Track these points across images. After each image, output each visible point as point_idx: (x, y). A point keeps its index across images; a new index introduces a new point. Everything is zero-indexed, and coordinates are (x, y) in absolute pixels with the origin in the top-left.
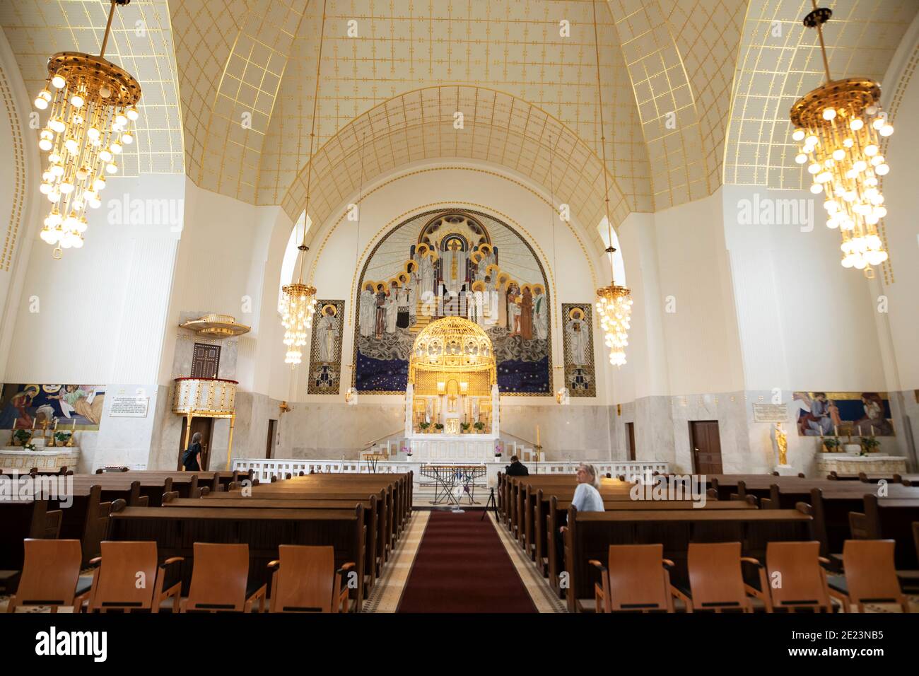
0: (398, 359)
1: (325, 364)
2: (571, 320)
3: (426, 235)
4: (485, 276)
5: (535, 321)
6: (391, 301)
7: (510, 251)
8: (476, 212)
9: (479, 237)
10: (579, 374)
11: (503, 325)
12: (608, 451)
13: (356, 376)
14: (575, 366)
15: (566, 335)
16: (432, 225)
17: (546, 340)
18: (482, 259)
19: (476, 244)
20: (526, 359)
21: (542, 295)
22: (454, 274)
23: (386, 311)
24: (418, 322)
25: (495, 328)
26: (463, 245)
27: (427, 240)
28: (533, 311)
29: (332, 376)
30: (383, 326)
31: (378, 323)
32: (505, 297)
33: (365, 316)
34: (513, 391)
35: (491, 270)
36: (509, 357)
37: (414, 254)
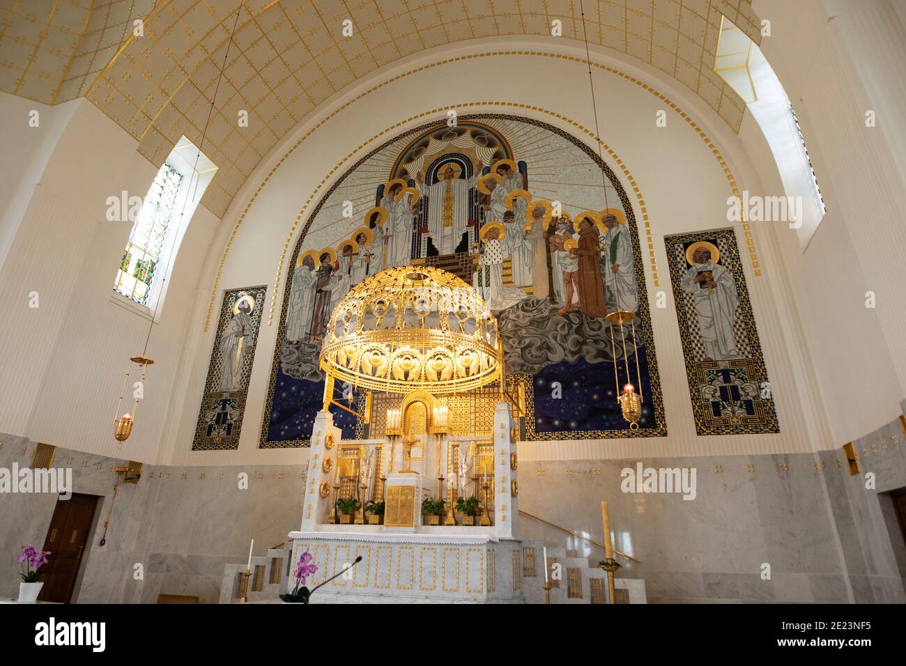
1: (225, 396)
2: (689, 266)
3: (403, 166)
4: (504, 211)
5: (609, 279)
6: (340, 278)
7: (550, 163)
8: (488, 116)
9: (493, 151)
10: (727, 380)
11: (542, 293)
12: (839, 579)
13: (271, 413)
14: (715, 363)
15: (683, 299)
16: (413, 149)
17: (638, 314)
18: (498, 185)
20: (596, 357)
21: (621, 228)
22: (448, 218)
23: (330, 297)
25: (526, 302)
26: (464, 170)
27: (405, 173)
28: (603, 261)
29: (233, 414)
30: (323, 320)
31: (315, 317)
32: (542, 243)
33: (297, 308)
34: (570, 430)
35: (515, 200)
36: (557, 357)
37: (382, 197)
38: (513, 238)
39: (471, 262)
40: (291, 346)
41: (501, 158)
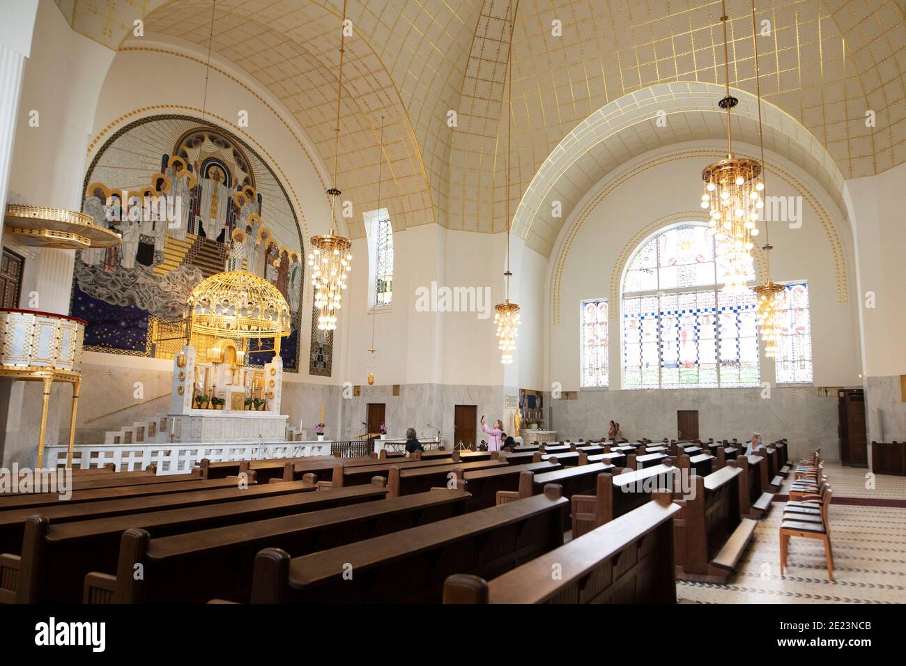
0: (136, 307)
3: (184, 147)
4: (247, 225)
5: (290, 290)
6: (131, 224)
8: (245, 144)
9: (245, 175)
10: (320, 352)
14: (319, 344)
16: (193, 137)
18: (245, 204)
19: (241, 182)
21: (298, 264)
22: (214, 212)
24: (166, 261)
26: (226, 179)
27: (185, 155)
28: (288, 280)
30: (116, 255)
32: (264, 256)
35: (253, 220)
37: (167, 167)
38: (250, 246)
40: (86, 268)
41: (249, 184)
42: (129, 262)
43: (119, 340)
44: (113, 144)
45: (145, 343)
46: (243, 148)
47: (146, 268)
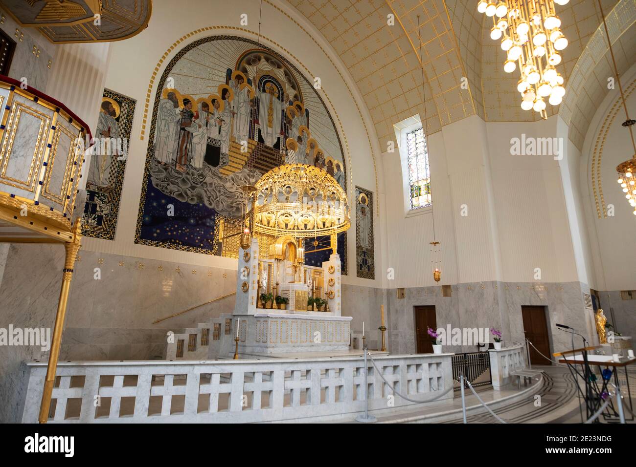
0: (204, 205)
1: (92, 188)
2: (359, 202)
3: (244, 64)
4: (298, 135)
6: (200, 127)
8: (293, 67)
9: (294, 92)
10: (364, 256)
13: (144, 216)
14: (362, 248)
16: (251, 56)
18: (296, 117)
19: (291, 98)
22: (270, 122)
23: (192, 138)
24: (230, 163)
26: (279, 94)
27: (245, 71)
29: (103, 207)
30: (186, 155)
31: (180, 149)
33: (163, 134)
35: (303, 131)
37: (230, 79)
38: (301, 154)
39: (281, 158)
40: (159, 165)
41: (298, 100)
42: (198, 162)
43: (189, 237)
44: (185, 56)
45: (212, 240)
46: (292, 69)
47: (213, 169)
